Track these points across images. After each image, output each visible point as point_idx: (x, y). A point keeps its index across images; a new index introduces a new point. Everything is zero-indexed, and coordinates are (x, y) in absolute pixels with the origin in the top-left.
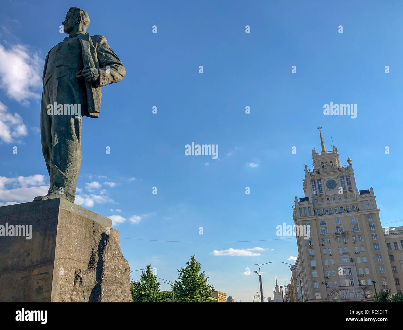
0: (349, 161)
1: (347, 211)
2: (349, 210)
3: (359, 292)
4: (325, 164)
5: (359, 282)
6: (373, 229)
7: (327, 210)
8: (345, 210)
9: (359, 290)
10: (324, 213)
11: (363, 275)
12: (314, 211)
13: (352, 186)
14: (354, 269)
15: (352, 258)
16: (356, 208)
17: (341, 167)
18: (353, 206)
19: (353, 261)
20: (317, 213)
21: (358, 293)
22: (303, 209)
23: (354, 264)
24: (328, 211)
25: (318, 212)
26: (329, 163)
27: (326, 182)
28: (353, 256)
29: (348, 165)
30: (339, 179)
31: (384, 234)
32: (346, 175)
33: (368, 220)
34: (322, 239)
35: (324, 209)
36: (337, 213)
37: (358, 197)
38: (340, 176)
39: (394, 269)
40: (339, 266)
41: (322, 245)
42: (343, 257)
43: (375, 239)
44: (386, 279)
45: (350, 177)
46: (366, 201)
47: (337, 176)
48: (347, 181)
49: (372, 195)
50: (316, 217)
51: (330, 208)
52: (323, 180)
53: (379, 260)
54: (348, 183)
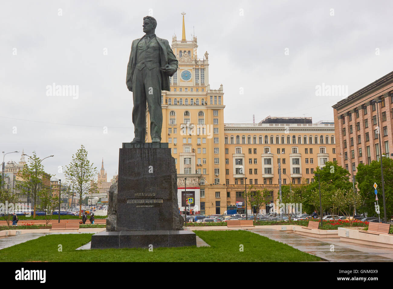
0: (206, 54)
1: (197, 104)
2: (198, 103)
3: (194, 180)
4: (183, 54)
5: (196, 171)
6: (216, 123)
7: (178, 101)
8: (195, 102)
9: (195, 178)
10: (175, 103)
11: (201, 165)
12: (166, 100)
13: (205, 80)
14: (193, 159)
15: (193, 149)
16: (205, 102)
17: (198, 60)
18: (203, 99)
19: (194, 151)
20: (168, 103)
21: (193, 181)
23: (194, 154)
24: (179, 101)
25: (169, 102)
26: (188, 54)
27: (181, 72)
28: (195, 147)
29: (205, 59)
30: (194, 71)
31: (225, 129)
32: (201, 69)
33: (214, 115)
34: (169, 128)
35: (175, 99)
36: (187, 105)
37: (209, 92)
38: (196, 69)
39: (227, 161)
40: (181, 156)
41: (169, 135)
42: (186, 147)
43: (217, 133)
44: (219, 169)
45: (205, 71)
46: (215, 96)
47: (193, 68)
48: (201, 74)
49: (221, 92)
50: (167, 107)
51: (181, 99)
52: (179, 70)
53: (216, 152)
54: (201, 76)
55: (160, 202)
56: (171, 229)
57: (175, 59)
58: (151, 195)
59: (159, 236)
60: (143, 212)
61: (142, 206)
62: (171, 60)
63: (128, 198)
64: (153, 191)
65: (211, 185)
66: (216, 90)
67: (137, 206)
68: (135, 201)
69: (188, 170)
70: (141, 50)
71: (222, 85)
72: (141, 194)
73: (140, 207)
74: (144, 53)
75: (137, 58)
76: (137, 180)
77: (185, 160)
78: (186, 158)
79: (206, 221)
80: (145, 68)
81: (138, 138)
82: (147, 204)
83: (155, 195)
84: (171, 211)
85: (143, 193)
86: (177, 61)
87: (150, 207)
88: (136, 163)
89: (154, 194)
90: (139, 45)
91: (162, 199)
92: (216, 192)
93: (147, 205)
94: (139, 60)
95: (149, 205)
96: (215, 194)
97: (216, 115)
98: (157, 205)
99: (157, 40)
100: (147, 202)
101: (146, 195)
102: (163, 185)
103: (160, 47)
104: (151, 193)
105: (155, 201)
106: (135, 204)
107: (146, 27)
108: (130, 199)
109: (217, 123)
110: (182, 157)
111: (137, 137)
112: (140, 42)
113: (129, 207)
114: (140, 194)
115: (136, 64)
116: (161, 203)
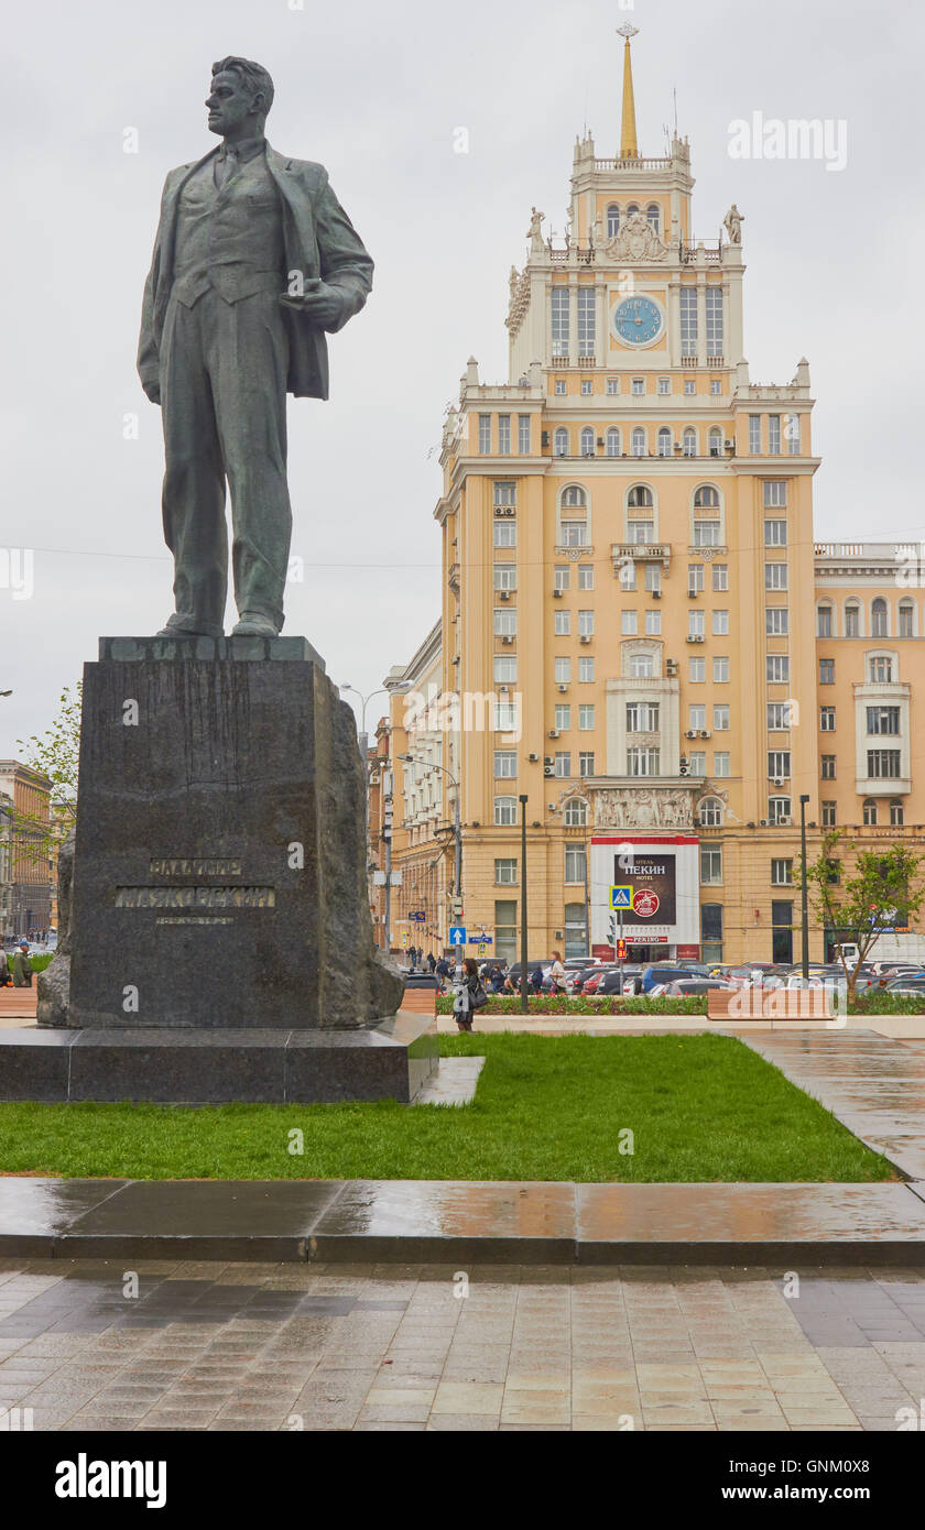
0: (734, 219)
1: (686, 455)
2: (693, 449)
3: (673, 804)
4: (623, 219)
5: (683, 762)
6: (776, 542)
7: (600, 440)
8: (677, 444)
9: (676, 796)
10: (584, 449)
11: (704, 733)
12: (545, 436)
13: (725, 341)
14: (670, 709)
15: (669, 661)
16: (727, 443)
17: (694, 245)
18: (715, 430)
19: (674, 671)
20: (555, 447)
21: (668, 808)
22: (494, 420)
23: (674, 684)
24: (605, 441)
25: (558, 443)
26: (645, 218)
27: (616, 306)
28: (679, 654)
29: (727, 240)
30: (676, 299)
31: (817, 570)
32: (708, 288)
33: (767, 501)
34: (559, 566)
35: (588, 430)
36: (640, 458)
37: (744, 394)
38: (683, 288)
39: (827, 717)
40: (614, 692)
41: (557, 595)
42: (634, 652)
43: (779, 589)
44: (787, 756)
45: (725, 298)
46: (771, 415)
47: (670, 286)
48: (709, 314)
49: (801, 395)
50: (549, 466)
51: (614, 430)
52: (604, 295)
53: (778, 677)
54: (709, 324)
55: (261, 905)
56: (307, 1022)
57: (360, 252)
58: (223, 873)
59: (242, 1052)
60: (186, 946)
61: (181, 921)
62: (341, 255)
63: (121, 885)
64: (230, 853)
65: (751, 826)
66: (779, 389)
67: (162, 921)
68: (153, 899)
69: (644, 758)
70: (194, 212)
71: (804, 364)
72: (179, 868)
73: (171, 923)
74: (204, 228)
75: (178, 249)
76: (161, 805)
77: (629, 713)
78: (634, 705)
79: (686, 989)
80: (209, 297)
81: (186, 615)
82: (203, 912)
83: (238, 872)
84: (309, 942)
85: (185, 864)
86: (368, 260)
87: (219, 924)
88: (156, 730)
89: (234, 865)
90: (185, 191)
91: (271, 888)
92: (774, 862)
93: (206, 916)
94: (186, 262)
95: (213, 916)
96: (770, 868)
97: (775, 502)
98: (246, 915)
99: (267, 168)
100: (203, 901)
101: (200, 872)
102: (277, 826)
103: (283, 200)
104: (223, 862)
105: (239, 899)
106: (149, 908)
107: (221, 110)
108: (129, 888)
109: (783, 541)
110: (619, 697)
111: (184, 611)
112: (193, 180)
113: (123, 925)
114: (174, 865)
115: (171, 277)
116: (267, 909)
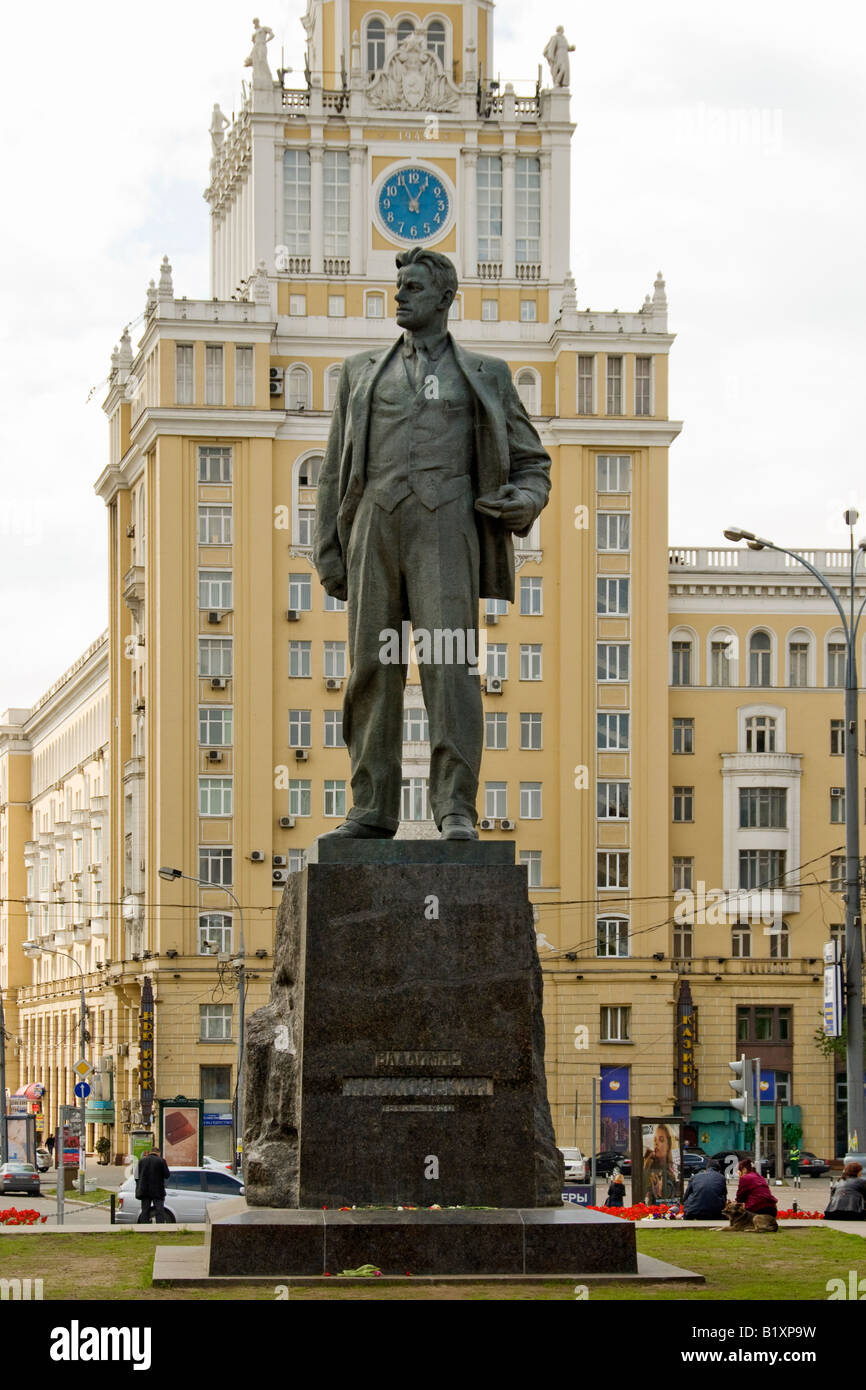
11: (505, 823)
44: (624, 857)
55: (480, 1094)
56: (527, 1200)
58: (444, 1063)
60: (410, 1133)
61: (405, 1108)
62: (523, 455)
63: (347, 1074)
64: (451, 1045)
65: (573, 958)
67: (387, 1109)
68: (379, 1088)
70: (391, 414)
72: (403, 1058)
73: (396, 1110)
74: (403, 431)
75: (373, 450)
76: (385, 1000)
80: (409, 502)
81: (368, 810)
82: (426, 1100)
83: (459, 1063)
84: (526, 1129)
85: (408, 1055)
86: (546, 457)
87: (441, 1112)
88: (379, 929)
89: (455, 1056)
90: (378, 390)
91: (491, 1078)
92: (604, 1009)
93: (428, 1104)
94: (382, 465)
95: (436, 1104)
96: (597, 1018)
98: (468, 1103)
99: (459, 369)
100: (425, 1090)
101: (423, 1063)
102: (495, 1020)
103: (476, 402)
104: (444, 1053)
105: (460, 1088)
106: (375, 1097)
107: (411, 305)
108: (354, 1077)
111: (364, 806)
112: (385, 377)
113: (351, 1113)
114: (397, 1056)
115: (365, 478)
116: (486, 1097)
